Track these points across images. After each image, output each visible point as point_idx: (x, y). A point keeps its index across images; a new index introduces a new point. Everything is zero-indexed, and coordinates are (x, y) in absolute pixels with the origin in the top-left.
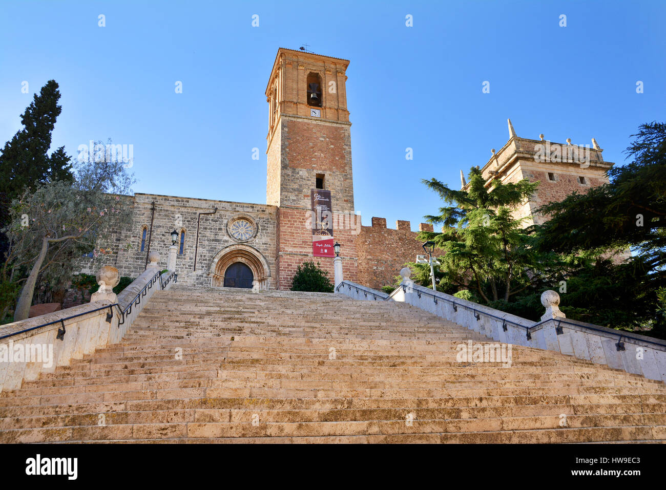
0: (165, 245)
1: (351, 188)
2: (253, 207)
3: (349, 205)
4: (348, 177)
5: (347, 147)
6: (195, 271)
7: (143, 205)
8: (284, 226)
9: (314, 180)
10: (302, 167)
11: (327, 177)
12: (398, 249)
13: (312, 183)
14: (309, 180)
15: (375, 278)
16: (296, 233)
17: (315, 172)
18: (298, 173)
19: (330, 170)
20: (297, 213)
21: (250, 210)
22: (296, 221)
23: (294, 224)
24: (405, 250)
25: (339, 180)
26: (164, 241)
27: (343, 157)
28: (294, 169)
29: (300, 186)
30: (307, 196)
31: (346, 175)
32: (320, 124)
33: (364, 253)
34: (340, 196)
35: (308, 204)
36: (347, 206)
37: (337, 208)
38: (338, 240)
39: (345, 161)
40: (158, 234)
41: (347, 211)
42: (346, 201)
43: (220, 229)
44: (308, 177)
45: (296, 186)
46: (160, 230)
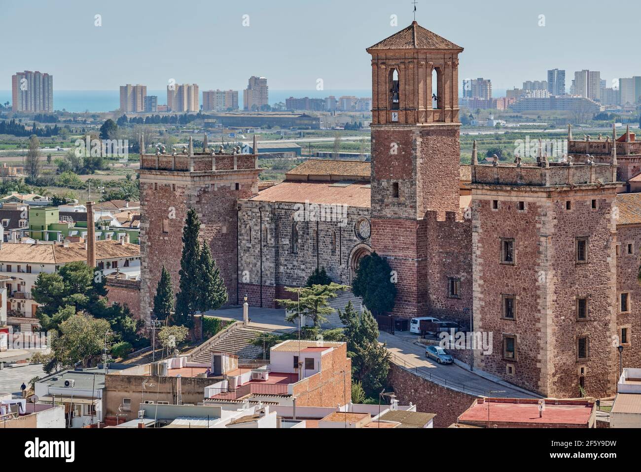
0: (325, 245)
1: (415, 193)
2: (368, 211)
3: (413, 210)
5: (413, 152)
6: (341, 264)
8: (374, 234)
9: (391, 190)
10: (384, 178)
11: (400, 185)
12: (462, 242)
13: (390, 192)
14: (388, 190)
16: (381, 239)
17: (392, 181)
18: (381, 184)
19: (402, 177)
20: (381, 221)
21: (366, 213)
22: (380, 229)
23: (379, 232)
24: (467, 242)
25: (407, 188)
26: (324, 242)
27: (410, 163)
28: (379, 181)
29: (383, 196)
30: (387, 205)
31: (412, 182)
32: (396, 129)
33: (437, 247)
34: (408, 202)
35: (388, 212)
36: (412, 211)
37: (405, 215)
38: (406, 243)
39: (412, 167)
40: (321, 237)
41: (412, 216)
42: (411, 207)
43: (352, 231)
44: (387, 187)
45: (380, 197)
46: (322, 234)
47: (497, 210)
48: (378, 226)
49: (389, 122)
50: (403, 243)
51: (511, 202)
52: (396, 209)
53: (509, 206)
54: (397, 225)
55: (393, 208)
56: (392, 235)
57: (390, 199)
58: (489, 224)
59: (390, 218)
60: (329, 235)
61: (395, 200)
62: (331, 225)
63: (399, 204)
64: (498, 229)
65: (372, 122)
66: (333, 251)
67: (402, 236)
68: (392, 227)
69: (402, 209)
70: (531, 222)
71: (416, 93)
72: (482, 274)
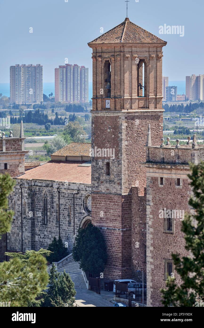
0: (64, 217)
3: (120, 187)
5: (120, 135)
9: (105, 169)
10: (100, 158)
11: (111, 165)
13: (104, 171)
14: (103, 169)
17: (106, 161)
18: (98, 164)
20: (98, 196)
21: (89, 189)
22: (97, 203)
23: (97, 205)
25: (116, 167)
26: (64, 215)
27: (118, 145)
28: (97, 161)
29: (99, 174)
30: (102, 182)
31: (119, 162)
32: (108, 115)
33: (138, 219)
34: (116, 180)
35: (103, 188)
36: (118, 187)
37: (114, 191)
38: (114, 216)
39: (119, 149)
40: (62, 210)
41: (119, 192)
42: (118, 184)
43: (82, 204)
44: (102, 167)
45: (97, 175)
46: (62, 207)
48: (96, 201)
49: (104, 109)
50: (113, 215)
51: (172, 179)
52: (108, 185)
53: (171, 183)
54: (109, 199)
55: (106, 185)
56: (106, 208)
57: (104, 177)
58: (157, 198)
59: (104, 193)
60: (67, 209)
61: (107, 178)
62: (68, 199)
63: (111, 181)
64: (163, 202)
65: (92, 109)
66: (70, 223)
67: (112, 209)
68: (105, 201)
69: (112, 186)
70: (184, 196)
71: (122, 83)
72: (153, 241)
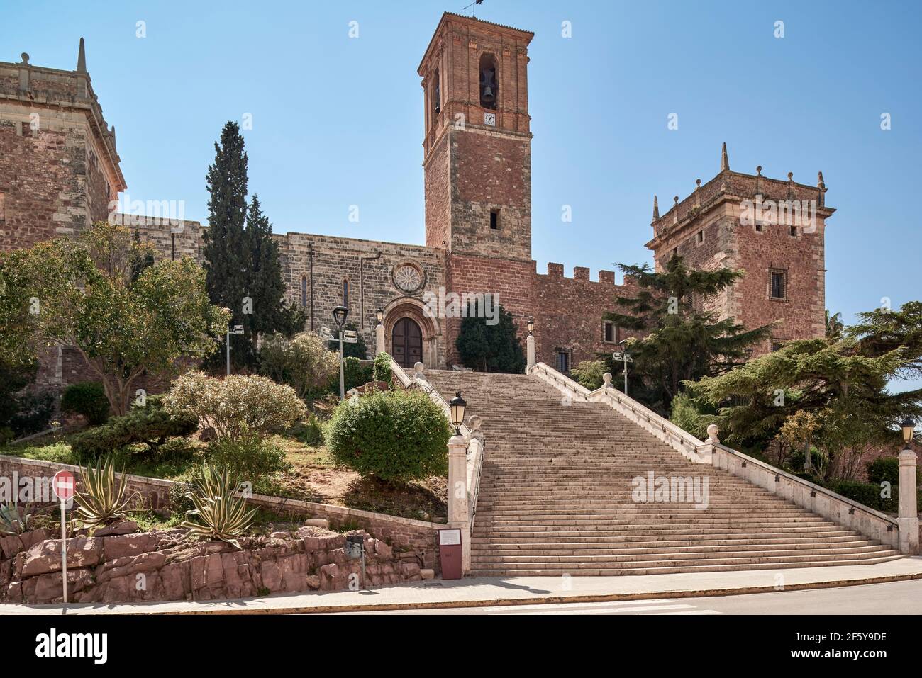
0: (328, 297)
1: (529, 226)
2: (419, 250)
3: (526, 250)
4: (526, 213)
5: (526, 171)
6: (363, 328)
7: (298, 247)
8: (457, 277)
9: (488, 217)
10: (475, 199)
11: (503, 212)
12: (573, 303)
13: (487, 221)
14: (482, 217)
15: (548, 337)
16: (469, 286)
17: (490, 206)
18: (471, 208)
19: (507, 203)
20: (470, 260)
21: (416, 254)
22: (469, 271)
23: (466, 275)
25: (516, 218)
26: (327, 294)
27: (521, 185)
28: (466, 203)
29: (473, 225)
30: (479, 239)
31: (524, 211)
32: (496, 136)
34: (516, 238)
35: (483, 248)
36: (523, 251)
37: (513, 254)
38: (514, 294)
39: (524, 191)
40: (319, 285)
41: (524, 258)
42: (522, 245)
43: (386, 278)
44: (481, 214)
45: (468, 226)
46: (321, 280)
47: (762, 233)
48: (465, 267)
50: (510, 293)
52: (497, 245)
53: (778, 230)
54: (498, 267)
55: (490, 243)
56: (489, 281)
57: (487, 230)
58: (751, 250)
59: (485, 257)
60: (337, 284)
61: (494, 232)
62: (341, 267)
63: (502, 239)
64: (763, 256)
67: (509, 283)
68: (489, 269)
69: (506, 246)
70: (805, 252)
72: (741, 312)
